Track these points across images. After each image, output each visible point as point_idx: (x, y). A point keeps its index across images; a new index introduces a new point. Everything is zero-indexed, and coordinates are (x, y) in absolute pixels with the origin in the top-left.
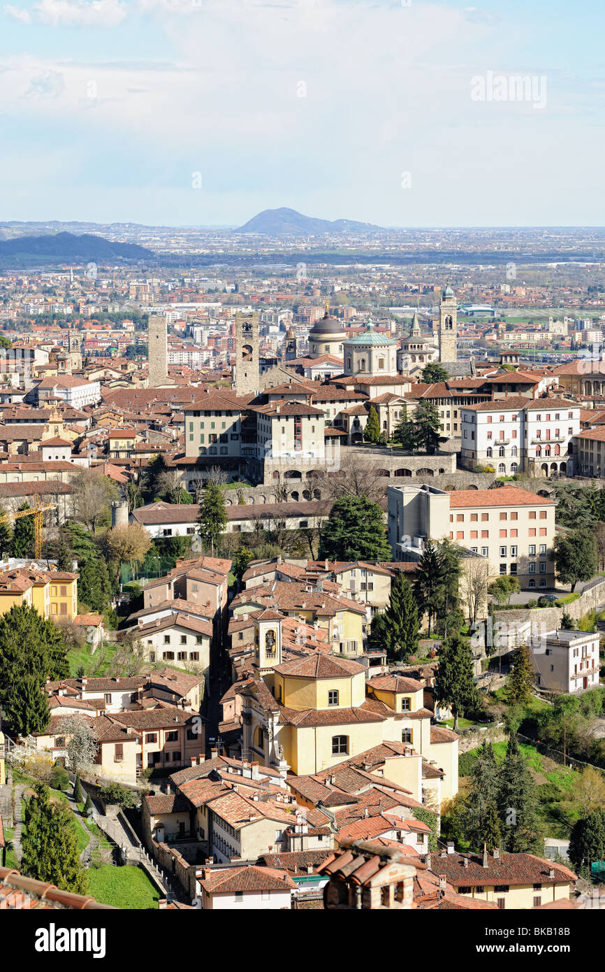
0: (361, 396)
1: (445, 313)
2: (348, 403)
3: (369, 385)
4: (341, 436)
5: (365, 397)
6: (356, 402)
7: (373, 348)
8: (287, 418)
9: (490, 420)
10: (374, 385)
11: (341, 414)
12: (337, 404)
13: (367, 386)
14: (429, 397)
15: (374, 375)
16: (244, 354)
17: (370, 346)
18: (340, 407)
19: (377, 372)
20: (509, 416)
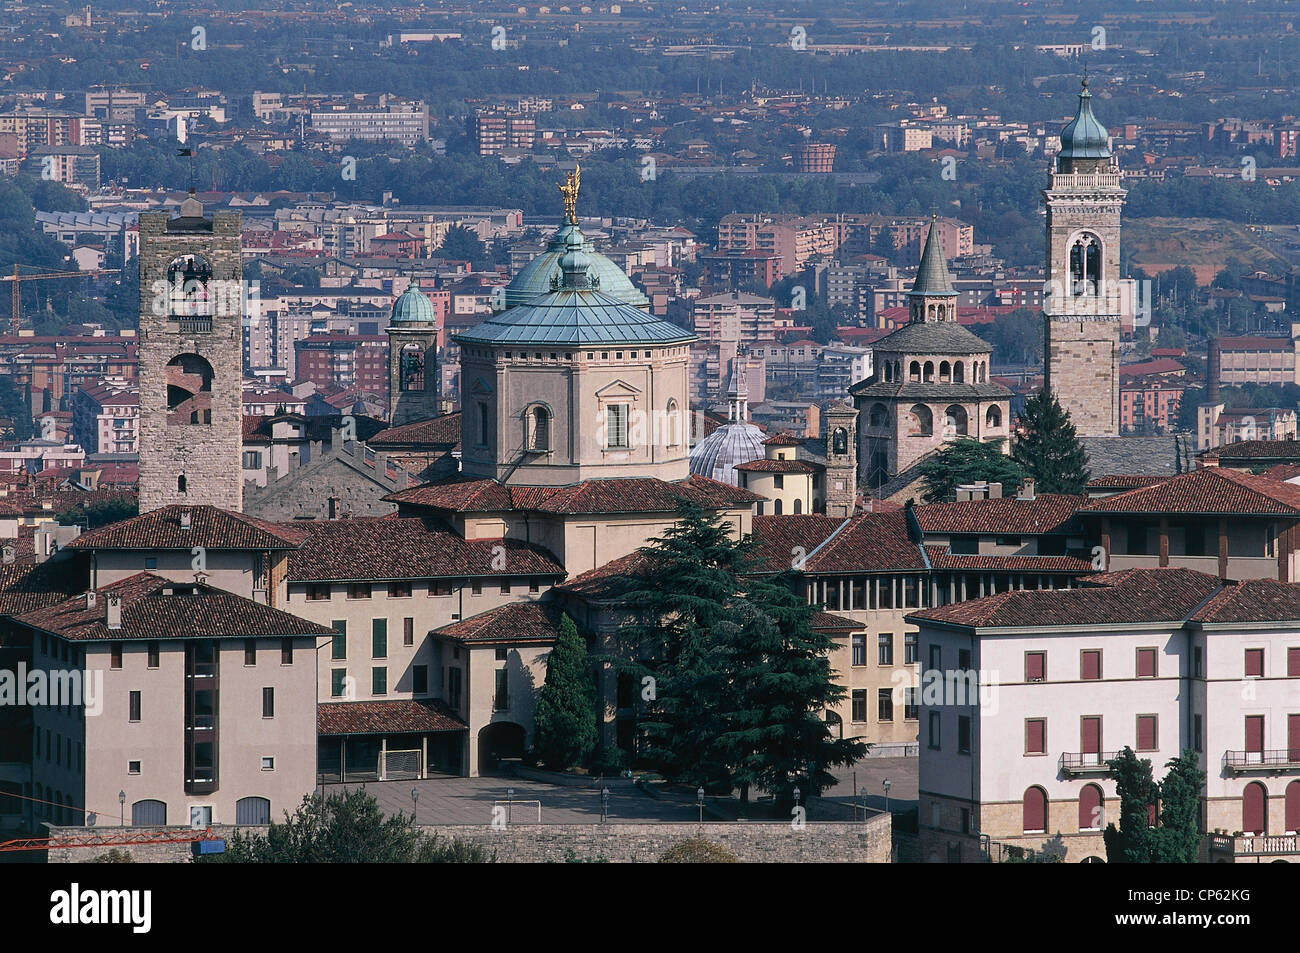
0: (528, 564)
1: (1073, 224)
2: (467, 591)
3: (563, 517)
4: (433, 737)
5: (544, 566)
6: (506, 589)
7: (581, 358)
8: (154, 649)
9: (1036, 668)
10: (579, 516)
11: (436, 640)
12: (420, 595)
13: (554, 522)
14: (828, 571)
15: (585, 475)
16: (176, 395)
17: (569, 349)
18: (432, 612)
19: (597, 464)
20: (1119, 651)
